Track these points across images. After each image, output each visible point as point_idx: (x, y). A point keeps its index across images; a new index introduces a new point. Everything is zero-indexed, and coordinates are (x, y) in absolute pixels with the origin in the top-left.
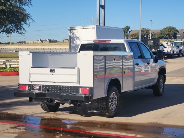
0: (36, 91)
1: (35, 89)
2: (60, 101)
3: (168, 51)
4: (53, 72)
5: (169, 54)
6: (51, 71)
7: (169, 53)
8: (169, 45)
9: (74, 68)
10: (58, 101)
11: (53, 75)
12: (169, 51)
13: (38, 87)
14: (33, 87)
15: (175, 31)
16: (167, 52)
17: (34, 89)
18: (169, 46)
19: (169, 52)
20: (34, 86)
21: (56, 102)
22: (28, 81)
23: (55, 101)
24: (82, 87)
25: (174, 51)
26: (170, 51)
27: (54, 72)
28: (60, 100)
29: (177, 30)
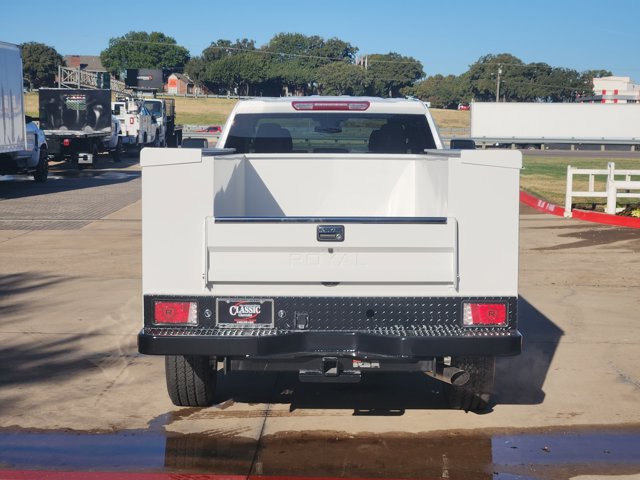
0: (241, 324)
1: (237, 317)
2: (377, 365)
3: (130, 134)
4: (334, 240)
5: (134, 144)
6: (323, 235)
7: (135, 141)
8: (131, 112)
9: (442, 221)
10: (367, 365)
11: (331, 251)
12: (133, 133)
13: (255, 310)
14: (224, 307)
15: (53, 59)
16: (128, 136)
17: (233, 319)
18: (132, 116)
19: (133, 136)
20: (234, 304)
21: (359, 368)
22: (204, 283)
23: (355, 365)
24: (473, 300)
25: (145, 135)
26: (136, 135)
27: (342, 240)
28: (381, 361)
29: (60, 57)
